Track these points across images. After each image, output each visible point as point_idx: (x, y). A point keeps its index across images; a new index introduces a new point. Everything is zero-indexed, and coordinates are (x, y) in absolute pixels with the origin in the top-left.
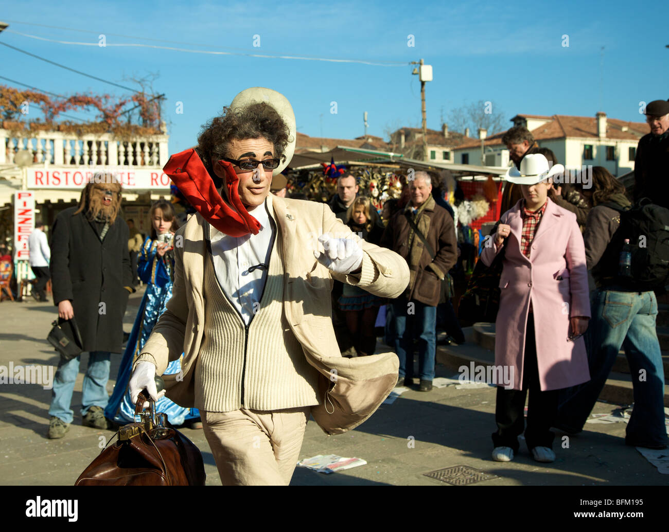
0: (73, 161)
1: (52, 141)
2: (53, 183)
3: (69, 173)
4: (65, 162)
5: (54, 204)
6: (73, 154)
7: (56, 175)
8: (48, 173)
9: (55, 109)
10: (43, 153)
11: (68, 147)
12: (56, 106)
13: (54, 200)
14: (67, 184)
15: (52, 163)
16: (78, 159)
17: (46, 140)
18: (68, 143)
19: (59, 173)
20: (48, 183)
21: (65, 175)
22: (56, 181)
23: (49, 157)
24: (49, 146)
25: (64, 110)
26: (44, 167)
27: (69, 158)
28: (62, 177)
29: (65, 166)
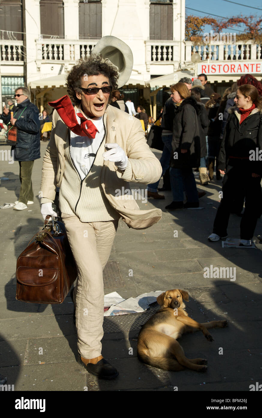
0: (229, 58)
1: (218, 46)
2: (212, 71)
3: (221, 65)
4: (224, 58)
5: (220, 83)
6: (229, 54)
7: (214, 67)
8: (209, 66)
9: (220, 27)
10: (212, 54)
11: (227, 50)
12: (221, 25)
13: (220, 81)
14: (219, 72)
15: (217, 59)
16: (232, 56)
17: (214, 46)
18: (227, 47)
19: (215, 66)
20: (209, 72)
21: (219, 66)
22: (214, 71)
23: (215, 56)
24: (215, 50)
25: (226, 27)
26: (207, 62)
27: (227, 56)
28: (217, 68)
29: (225, 61)
